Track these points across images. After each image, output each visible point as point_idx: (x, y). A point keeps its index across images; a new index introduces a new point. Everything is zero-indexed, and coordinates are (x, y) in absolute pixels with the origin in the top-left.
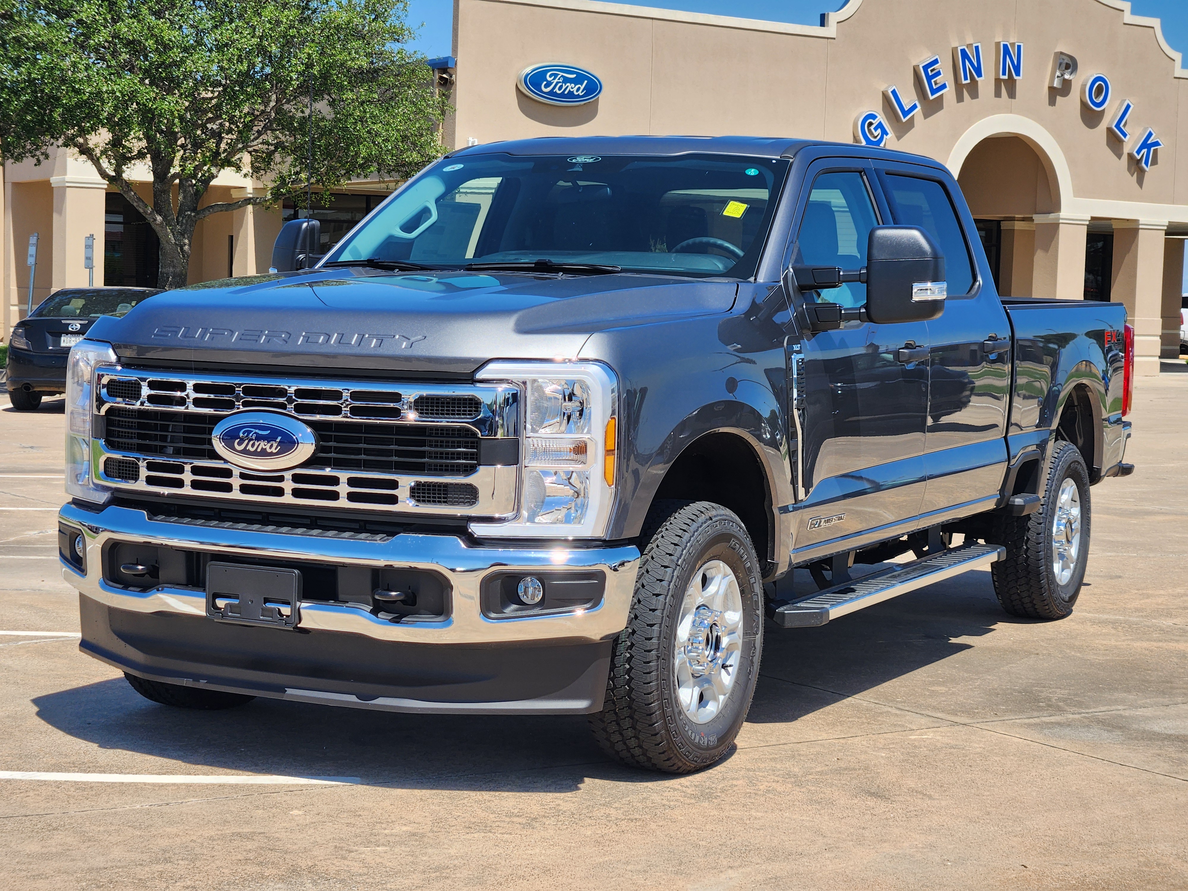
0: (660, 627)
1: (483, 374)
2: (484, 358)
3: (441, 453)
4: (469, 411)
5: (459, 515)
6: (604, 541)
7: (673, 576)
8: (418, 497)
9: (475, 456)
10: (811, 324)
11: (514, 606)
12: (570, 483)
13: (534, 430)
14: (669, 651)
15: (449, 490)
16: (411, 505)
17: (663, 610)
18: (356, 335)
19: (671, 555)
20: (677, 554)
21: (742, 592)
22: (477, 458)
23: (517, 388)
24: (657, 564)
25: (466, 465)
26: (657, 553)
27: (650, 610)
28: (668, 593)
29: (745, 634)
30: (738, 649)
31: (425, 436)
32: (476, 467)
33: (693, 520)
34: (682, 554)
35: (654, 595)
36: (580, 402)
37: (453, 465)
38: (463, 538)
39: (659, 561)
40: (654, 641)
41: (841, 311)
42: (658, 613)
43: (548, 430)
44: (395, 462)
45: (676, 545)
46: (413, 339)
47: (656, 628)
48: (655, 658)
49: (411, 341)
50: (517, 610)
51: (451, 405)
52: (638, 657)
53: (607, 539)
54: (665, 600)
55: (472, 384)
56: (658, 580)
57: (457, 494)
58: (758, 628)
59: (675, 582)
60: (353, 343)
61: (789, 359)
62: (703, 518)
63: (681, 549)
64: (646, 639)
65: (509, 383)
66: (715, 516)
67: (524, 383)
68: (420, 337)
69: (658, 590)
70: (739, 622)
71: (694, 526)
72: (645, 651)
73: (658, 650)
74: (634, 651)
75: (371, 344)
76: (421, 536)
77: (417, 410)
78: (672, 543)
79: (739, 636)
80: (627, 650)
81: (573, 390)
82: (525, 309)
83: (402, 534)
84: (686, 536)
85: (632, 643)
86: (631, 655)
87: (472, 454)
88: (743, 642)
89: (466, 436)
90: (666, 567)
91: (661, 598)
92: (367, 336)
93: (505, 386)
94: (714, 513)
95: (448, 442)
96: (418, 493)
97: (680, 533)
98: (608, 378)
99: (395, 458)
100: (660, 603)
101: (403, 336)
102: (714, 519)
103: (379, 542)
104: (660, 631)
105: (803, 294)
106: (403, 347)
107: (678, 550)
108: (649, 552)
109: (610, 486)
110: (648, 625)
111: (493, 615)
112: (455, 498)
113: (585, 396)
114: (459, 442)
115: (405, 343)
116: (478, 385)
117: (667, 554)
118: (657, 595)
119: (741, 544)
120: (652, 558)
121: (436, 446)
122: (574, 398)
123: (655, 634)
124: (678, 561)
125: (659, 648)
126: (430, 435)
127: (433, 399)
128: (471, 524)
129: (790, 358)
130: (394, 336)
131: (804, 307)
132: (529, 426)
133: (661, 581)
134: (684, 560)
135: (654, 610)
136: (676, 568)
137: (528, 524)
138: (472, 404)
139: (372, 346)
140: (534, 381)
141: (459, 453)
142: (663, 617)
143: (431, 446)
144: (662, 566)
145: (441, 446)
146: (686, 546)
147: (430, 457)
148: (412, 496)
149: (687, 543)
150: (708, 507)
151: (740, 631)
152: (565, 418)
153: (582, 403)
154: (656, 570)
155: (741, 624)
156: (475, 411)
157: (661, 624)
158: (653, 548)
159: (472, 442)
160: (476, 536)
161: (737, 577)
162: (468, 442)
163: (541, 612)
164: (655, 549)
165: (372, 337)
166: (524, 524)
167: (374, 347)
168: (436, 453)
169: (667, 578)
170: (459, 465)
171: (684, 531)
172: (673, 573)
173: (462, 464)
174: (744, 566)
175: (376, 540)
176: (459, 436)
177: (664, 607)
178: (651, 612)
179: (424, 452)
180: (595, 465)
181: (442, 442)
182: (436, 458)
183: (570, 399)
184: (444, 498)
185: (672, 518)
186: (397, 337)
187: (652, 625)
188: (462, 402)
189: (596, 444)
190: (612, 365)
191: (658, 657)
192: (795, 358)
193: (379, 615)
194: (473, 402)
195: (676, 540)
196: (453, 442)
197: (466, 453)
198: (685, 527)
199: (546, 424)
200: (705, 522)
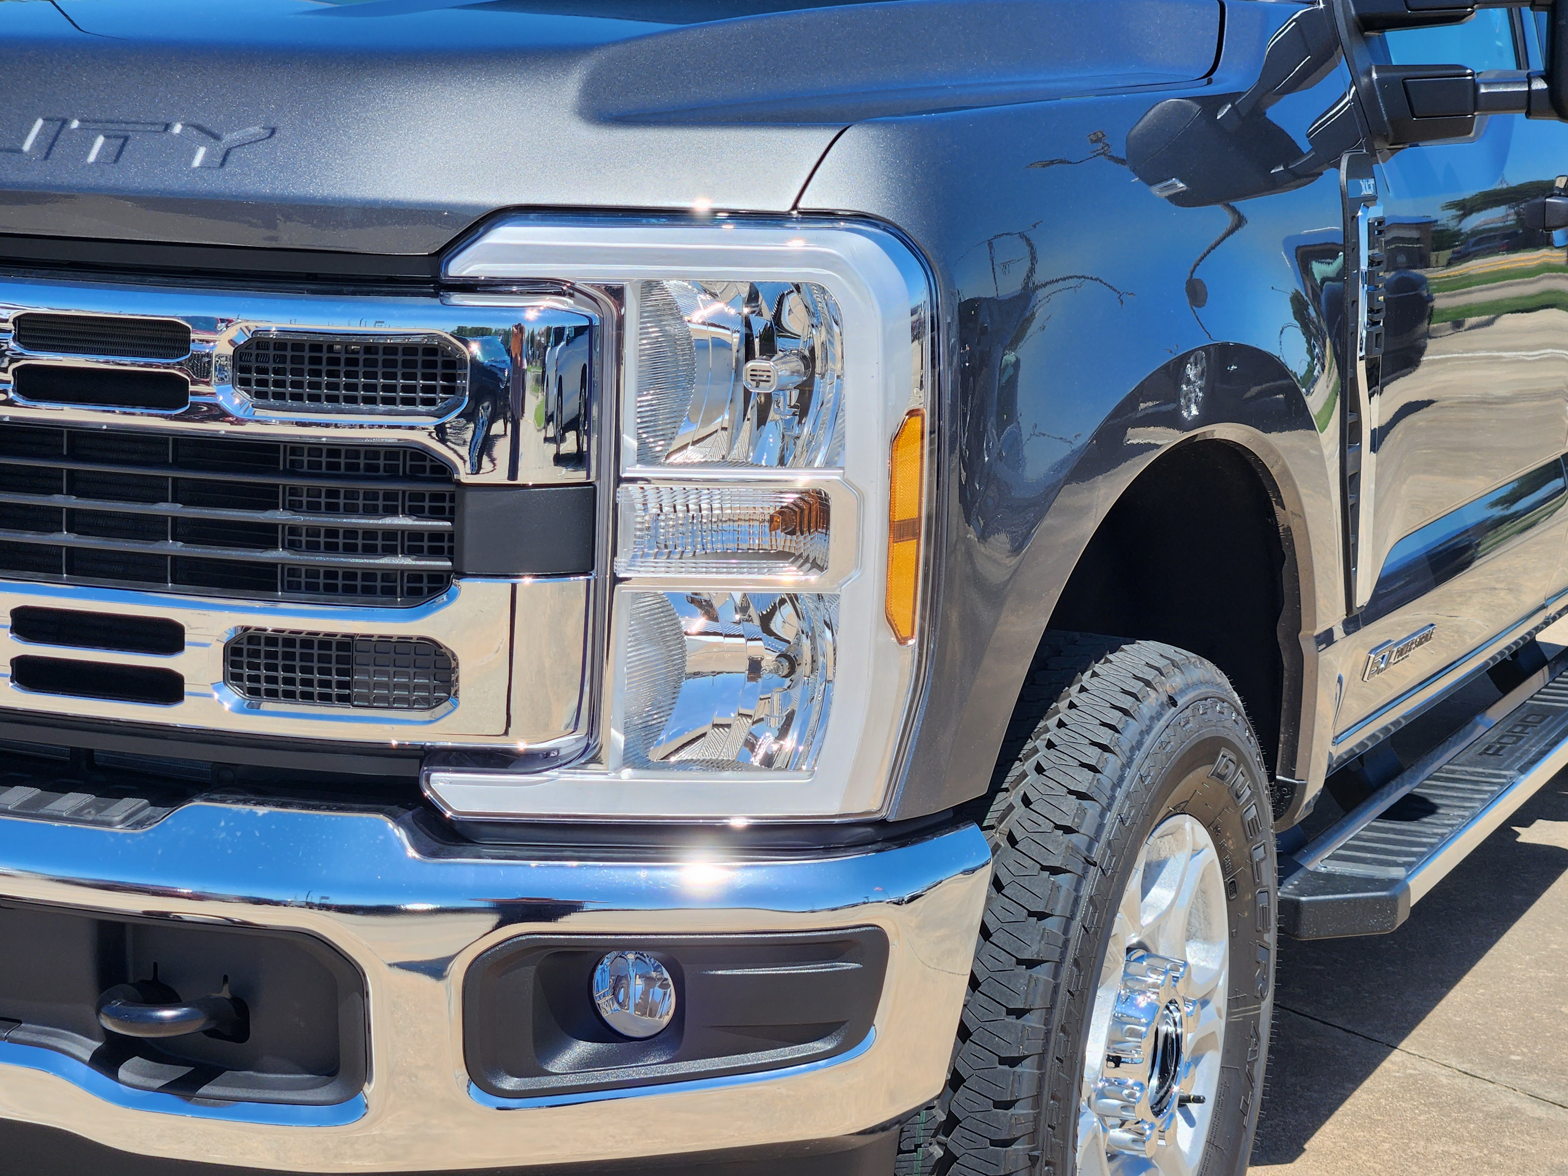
0: (1041, 1065)
1: (475, 260)
2: (475, 208)
3: (332, 532)
4: (425, 389)
5: (394, 743)
6: (882, 823)
7: (1076, 901)
8: (251, 679)
9: (446, 544)
10: (1392, 122)
11: (581, 1049)
12: (771, 633)
13: (645, 456)
14: (1065, 1138)
15: (359, 657)
16: (227, 706)
17: (1050, 1010)
18: (40, 123)
19: (1068, 830)
20: (1087, 827)
21: (1231, 888)
22: (451, 550)
23: (588, 312)
24: (1028, 862)
25: (415, 576)
26: (1027, 824)
27: (1010, 1012)
28: (1063, 955)
29: (1234, 1002)
30: (1215, 1048)
31: (276, 472)
32: (449, 582)
33: (1125, 712)
34: (1101, 827)
35: (1020, 962)
36: (804, 358)
37: (369, 575)
38: (408, 815)
39: (1035, 851)
40: (1022, 1110)
41: (1476, 88)
42: (1033, 1021)
43: (693, 454)
44: (175, 558)
45: (1081, 796)
46: (229, 138)
47: (1027, 1069)
48: (1024, 1162)
49: (222, 146)
50: (587, 1064)
51: (361, 369)
52: (973, 1162)
53: (891, 819)
54: (1056, 976)
55: (435, 295)
56: (1031, 914)
57: (387, 674)
58: (1265, 981)
59: (1084, 919)
60: (27, 147)
61: (1351, 222)
62: (1152, 700)
63: (1099, 809)
64: (998, 1105)
65: (562, 294)
66: (1183, 692)
67: (617, 293)
68: (255, 130)
69: (1035, 948)
70: (1219, 974)
71: (1132, 729)
72: (993, 1143)
73: (1033, 1135)
74: (956, 1140)
75: (87, 154)
76: (261, 811)
77: (244, 383)
78: (1071, 792)
79: (1219, 1011)
80: (934, 1136)
81: (777, 317)
82: (615, 43)
83: (197, 803)
84: (1111, 764)
85: (950, 1115)
86: (947, 1151)
87: (437, 536)
88: (1228, 1025)
89: (414, 476)
90: (1055, 871)
91: (1042, 973)
92: (75, 124)
93: (548, 302)
94: (1176, 681)
95: (351, 494)
96: (252, 666)
97: (1093, 756)
98: (898, 273)
99: (173, 547)
100: (1041, 988)
101: (199, 128)
102: (1180, 702)
103: (118, 829)
104: (1041, 1079)
105: (1366, 39)
106: (197, 163)
107: (1090, 812)
108: (1001, 820)
109: (902, 641)
110: (1003, 1061)
111: (510, 1083)
112: (377, 685)
113: (819, 337)
114: (390, 496)
115: (201, 152)
116: (457, 299)
117: (1058, 827)
118: (1031, 964)
119: (1241, 760)
120: (1012, 840)
121: (313, 508)
122: (780, 343)
123: (1026, 1089)
124: (1089, 849)
125: (1035, 1131)
126: (293, 471)
127: (298, 346)
128: (435, 776)
129: (1354, 218)
130: (168, 127)
131: (1374, 76)
132: (630, 442)
133: (1041, 916)
134: (1109, 844)
135: (1019, 1013)
136: (1085, 871)
137: (627, 774)
138: (433, 365)
139: (92, 158)
140: (649, 286)
141: (390, 534)
142: (1048, 1033)
143: (294, 507)
144: (1044, 868)
145: (332, 509)
146: (1112, 798)
147: (292, 546)
148: (233, 676)
149: (1114, 788)
150: (1161, 663)
151: (1220, 999)
152: (752, 413)
153: (809, 360)
154: (1025, 882)
155: (1223, 981)
156: (445, 390)
157: (1042, 1056)
158: (1011, 807)
159: (437, 497)
160: (449, 814)
161: (1221, 850)
162: (420, 497)
163: (669, 1070)
164: (1020, 809)
165: (91, 126)
166: (610, 778)
167: (97, 162)
168: (313, 531)
169: (1060, 907)
170: (389, 574)
171: (1104, 748)
172: (1077, 889)
173: (402, 570)
174: (1242, 818)
175: (110, 824)
176: (392, 475)
177: (1053, 1001)
178: (1012, 1019)
179: (272, 528)
180: (855, 574)
181: (333, 493)
182: (313, 547)
183: (769, 350)
184: (341, 685)
185: (1063, 705)
186: (177, 128)
187: (1013, 1062)
188: (400, 358)
189: (861, 499)
190: (911, 232)
191: (1034, 1160)
192: (1365, 217)
193: (122, 1073)
194: (439, 359)
195: (1083, 781)
196: (371, 495)
197: (415, 535)
198: (1105, 736)
199: (686, 434)
200: (1159, 716)
